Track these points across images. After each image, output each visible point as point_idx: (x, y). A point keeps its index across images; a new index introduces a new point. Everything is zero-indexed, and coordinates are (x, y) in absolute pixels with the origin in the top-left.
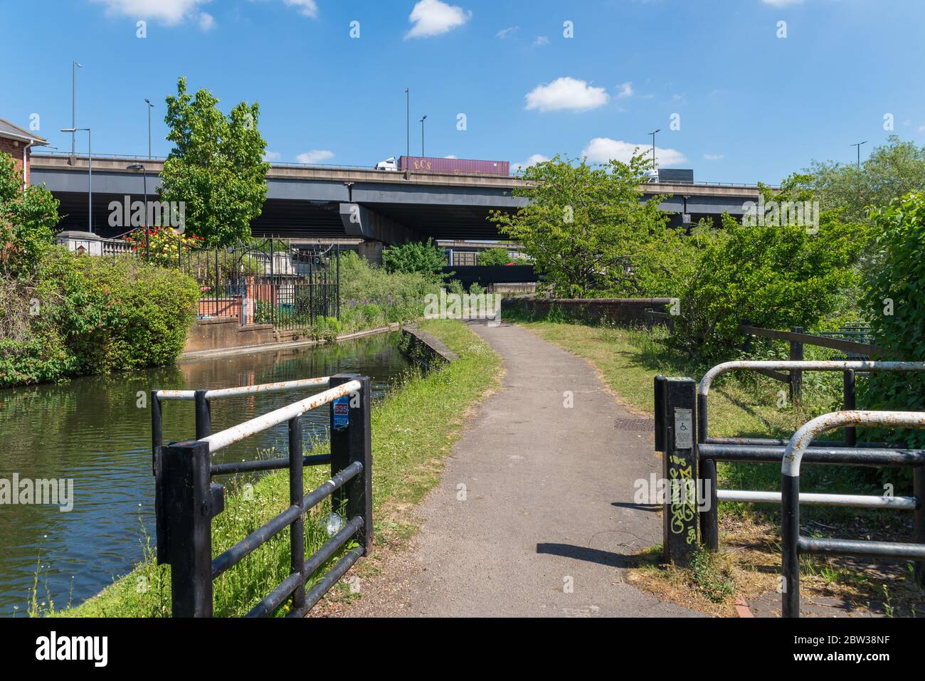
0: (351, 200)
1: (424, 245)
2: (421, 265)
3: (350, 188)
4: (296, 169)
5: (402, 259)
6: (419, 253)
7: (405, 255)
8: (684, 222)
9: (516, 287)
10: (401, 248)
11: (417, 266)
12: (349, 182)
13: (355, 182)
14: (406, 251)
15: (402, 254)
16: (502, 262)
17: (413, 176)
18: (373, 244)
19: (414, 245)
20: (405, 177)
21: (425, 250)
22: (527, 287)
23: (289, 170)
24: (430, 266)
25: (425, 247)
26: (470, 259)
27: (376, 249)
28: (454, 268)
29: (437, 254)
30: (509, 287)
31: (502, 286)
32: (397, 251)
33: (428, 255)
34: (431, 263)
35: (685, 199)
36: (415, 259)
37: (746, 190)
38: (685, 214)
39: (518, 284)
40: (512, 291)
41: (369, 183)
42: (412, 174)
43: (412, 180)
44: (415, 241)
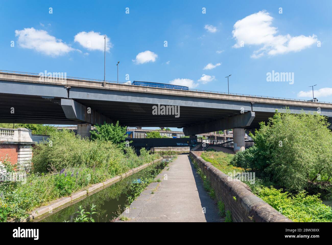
0: (69, 97)
1: (114, 125)
2: (112, 137)
3: (68, 90)
4: (33, 76)
5: (101, 133)
6: (111, 130)
7: (103, 131)
8: (252, 116)
9: (163, 148)
10: (100, 127)
11: (110, 138)
12: (68, 86)
13: (71, 87)
14: (104, 128)
15: (101, 130)
16: (157, 137)
17: (108, 85)
18: (85, 125)
19: (108, 125)
20: (103, 85)
21: (115, 128)
22: (169, 149)
23: (28, 77)
24: (117, 137)
25: (115, 127)
26: (142, 136)
27: (87, 128)
28: (132, 139)
29: (121, 131)
30: (160, 149)
31: (157, 148)
32: (98, 128)
33: (117, 131)
34: (118, 136)
35: (252, 104)
36: (108, 133)
37: (280, 101)
38: (252, 111)
39: (164, 147)
40: (162, 151)
41: (81, 88)
42: (107, 84)
43: (107, 87)
44: (109, 123)
